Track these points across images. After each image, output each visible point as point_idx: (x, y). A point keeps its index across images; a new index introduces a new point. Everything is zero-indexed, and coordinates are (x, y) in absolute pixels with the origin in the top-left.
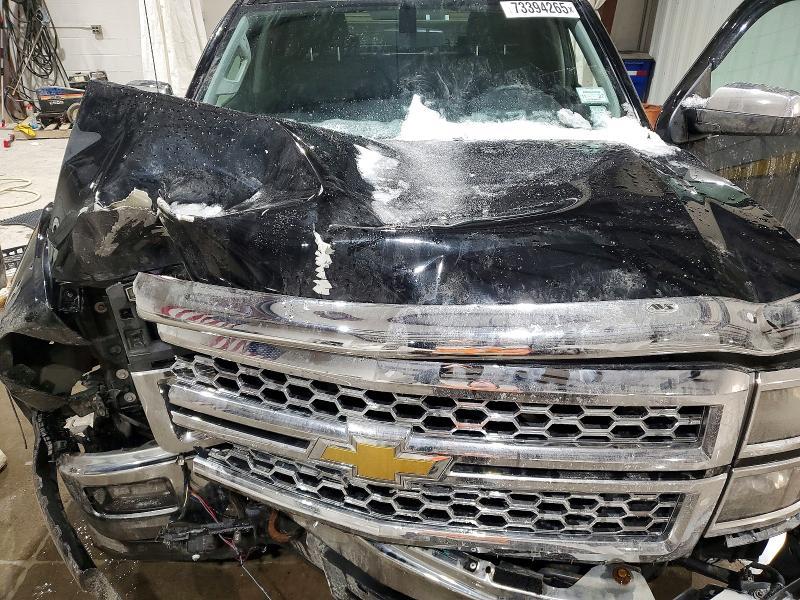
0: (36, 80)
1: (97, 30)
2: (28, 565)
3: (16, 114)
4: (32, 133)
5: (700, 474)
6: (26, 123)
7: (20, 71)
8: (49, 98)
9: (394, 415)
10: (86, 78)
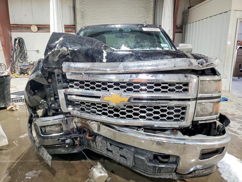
0: (20, 64)
1: (38, 51)
2: (17, 162)
3: (13, 73)
4: (17, 76)
5: (189, 100)
6: (16, 74)
7: (16, 61)
8: (23, 67)
9: (120, 88)
10: (33, 62)
